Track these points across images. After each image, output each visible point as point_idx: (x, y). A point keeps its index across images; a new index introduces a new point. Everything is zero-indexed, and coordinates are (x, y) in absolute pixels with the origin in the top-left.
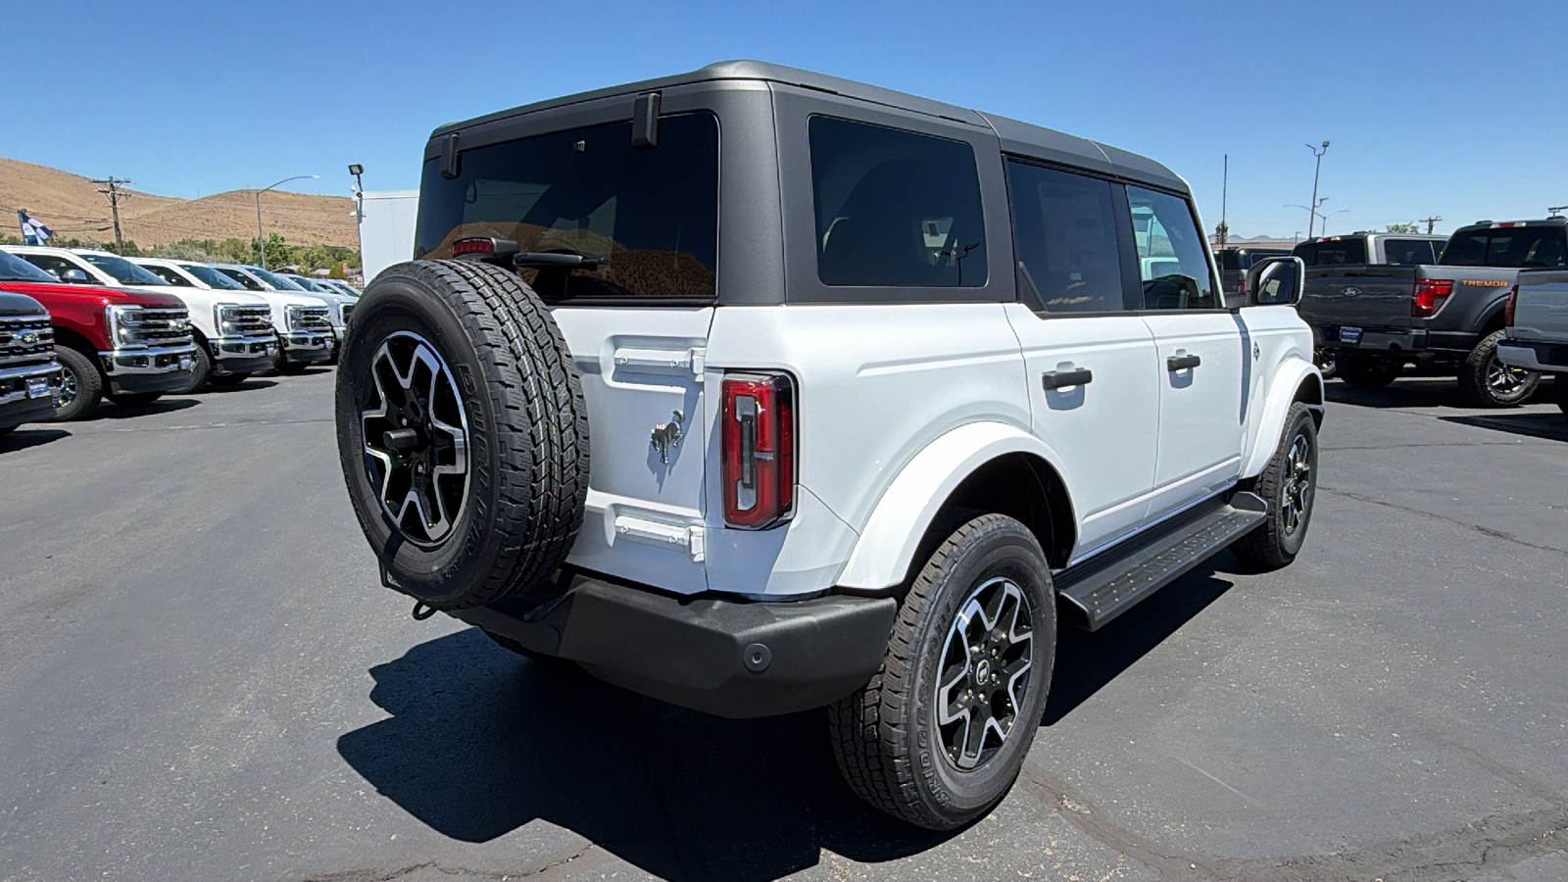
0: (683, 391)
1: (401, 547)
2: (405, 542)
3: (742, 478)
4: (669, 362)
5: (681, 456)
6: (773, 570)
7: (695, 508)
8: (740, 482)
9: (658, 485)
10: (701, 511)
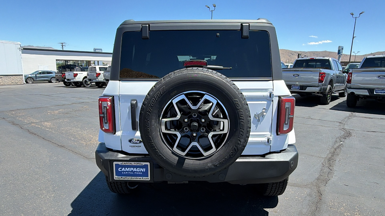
0: (266, 102)
1: (185, 161)
2: (186, 159)
3: (285, 122)
4: (262, 95)
5: (264, 119)
6: (285, 143)
7: (268, 132)
8: (284, 124)
9: (256, 128)
10: (269, 132)
